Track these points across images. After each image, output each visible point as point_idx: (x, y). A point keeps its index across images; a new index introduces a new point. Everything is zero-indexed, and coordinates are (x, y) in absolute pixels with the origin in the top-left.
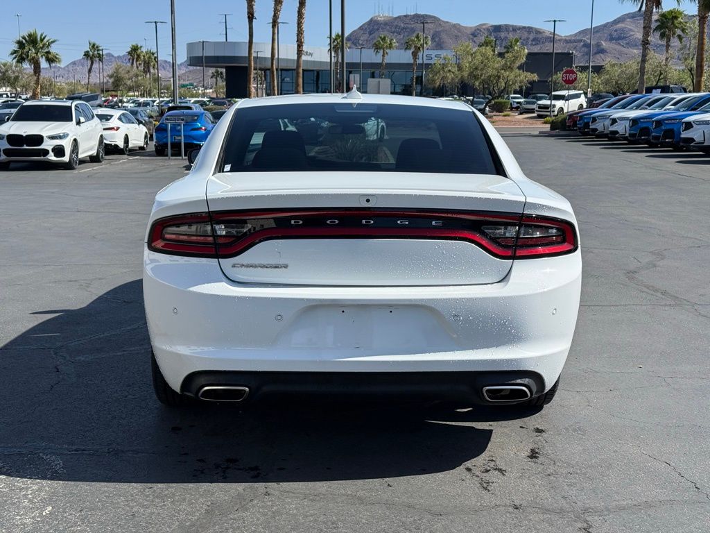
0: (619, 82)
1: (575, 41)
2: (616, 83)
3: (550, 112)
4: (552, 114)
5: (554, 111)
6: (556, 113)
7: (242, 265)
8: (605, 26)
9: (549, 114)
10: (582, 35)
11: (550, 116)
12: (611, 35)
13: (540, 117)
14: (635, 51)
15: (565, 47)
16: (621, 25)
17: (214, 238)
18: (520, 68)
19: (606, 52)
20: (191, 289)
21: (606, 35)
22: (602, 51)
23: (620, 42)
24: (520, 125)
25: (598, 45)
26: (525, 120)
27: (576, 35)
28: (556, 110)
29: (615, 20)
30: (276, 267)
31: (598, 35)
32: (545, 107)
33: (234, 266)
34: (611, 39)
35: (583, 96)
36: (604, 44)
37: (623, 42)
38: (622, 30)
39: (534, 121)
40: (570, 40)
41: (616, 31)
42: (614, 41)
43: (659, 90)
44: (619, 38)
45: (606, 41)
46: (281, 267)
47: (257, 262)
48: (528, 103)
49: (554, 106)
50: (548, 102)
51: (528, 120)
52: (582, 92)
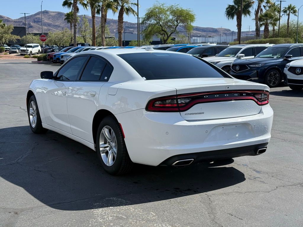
0: (56, 41)
1: (19, 22)
2: (55, 41)
3: (26, 53)
4: (28, 54)
5: (28, 53)
6: (29, 53)
7: (188, 114)
8: (31, 16)
9: (26, 54)
10: (21, 19)
11: (27, 55)
12: (34, 20)
13: (22, 55)
14: (45, 27)
15: (15, 24)
16: (38, 16)
17: (178, 105)
18: (12, 33)
19: (33, 27)
20: (176, 124)
21: (32, 20)
22: (31, 27)
23: (39, 23)
24: (14, 58)
25: (29, 24)
26: (15, 56)
27: (19, 19)
28: (29, 52)
29: (35, 14)
30: (200, 113)
31: (29, 20)
32: (24, 51)
33: (186, 114)
34: (35, 22)
35: (39, 46)
36: (32, 24)
37: (40, 23)
38: (39, 18)
39: (20, 57)
40: (17, 21)
41: (36, 18)
42: (36, 23)
43: (81, 45)
44: (38, 22)
45: (32, 22)
46: (202, 113)
47: (193, 113)
48: (13, 49)
49: (28, 50)
50: (25, 49)
51: (17, 56)
52: (39, 44)
